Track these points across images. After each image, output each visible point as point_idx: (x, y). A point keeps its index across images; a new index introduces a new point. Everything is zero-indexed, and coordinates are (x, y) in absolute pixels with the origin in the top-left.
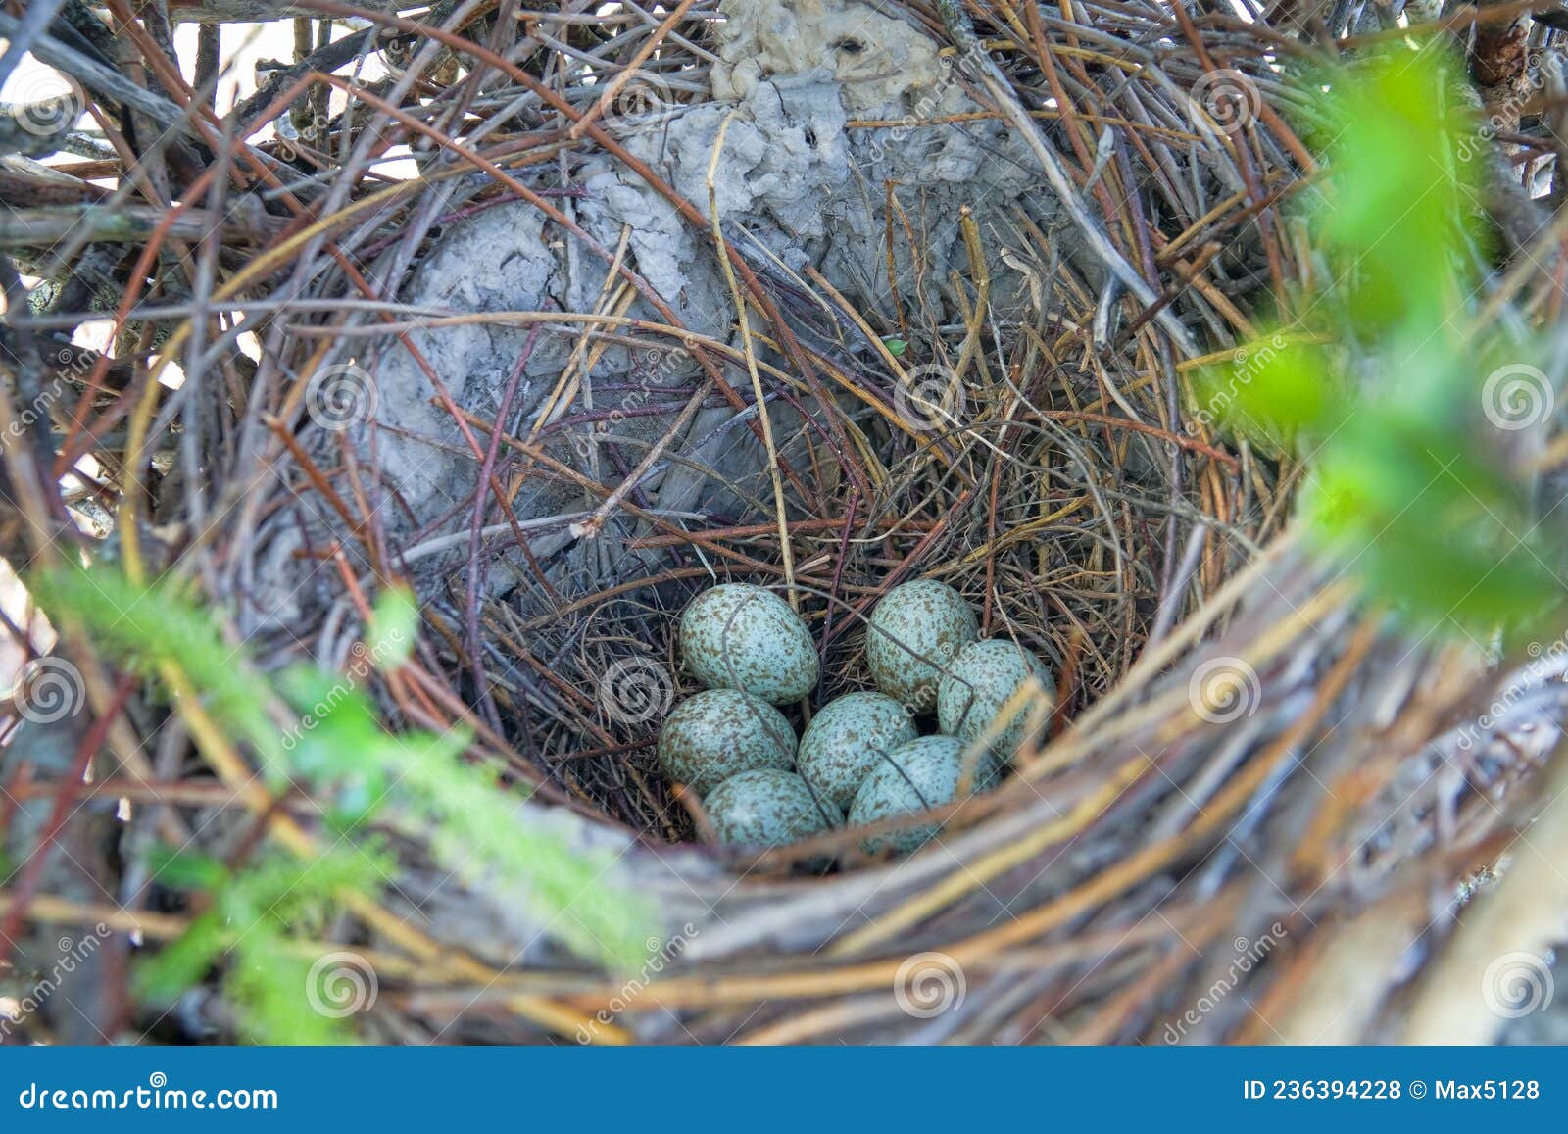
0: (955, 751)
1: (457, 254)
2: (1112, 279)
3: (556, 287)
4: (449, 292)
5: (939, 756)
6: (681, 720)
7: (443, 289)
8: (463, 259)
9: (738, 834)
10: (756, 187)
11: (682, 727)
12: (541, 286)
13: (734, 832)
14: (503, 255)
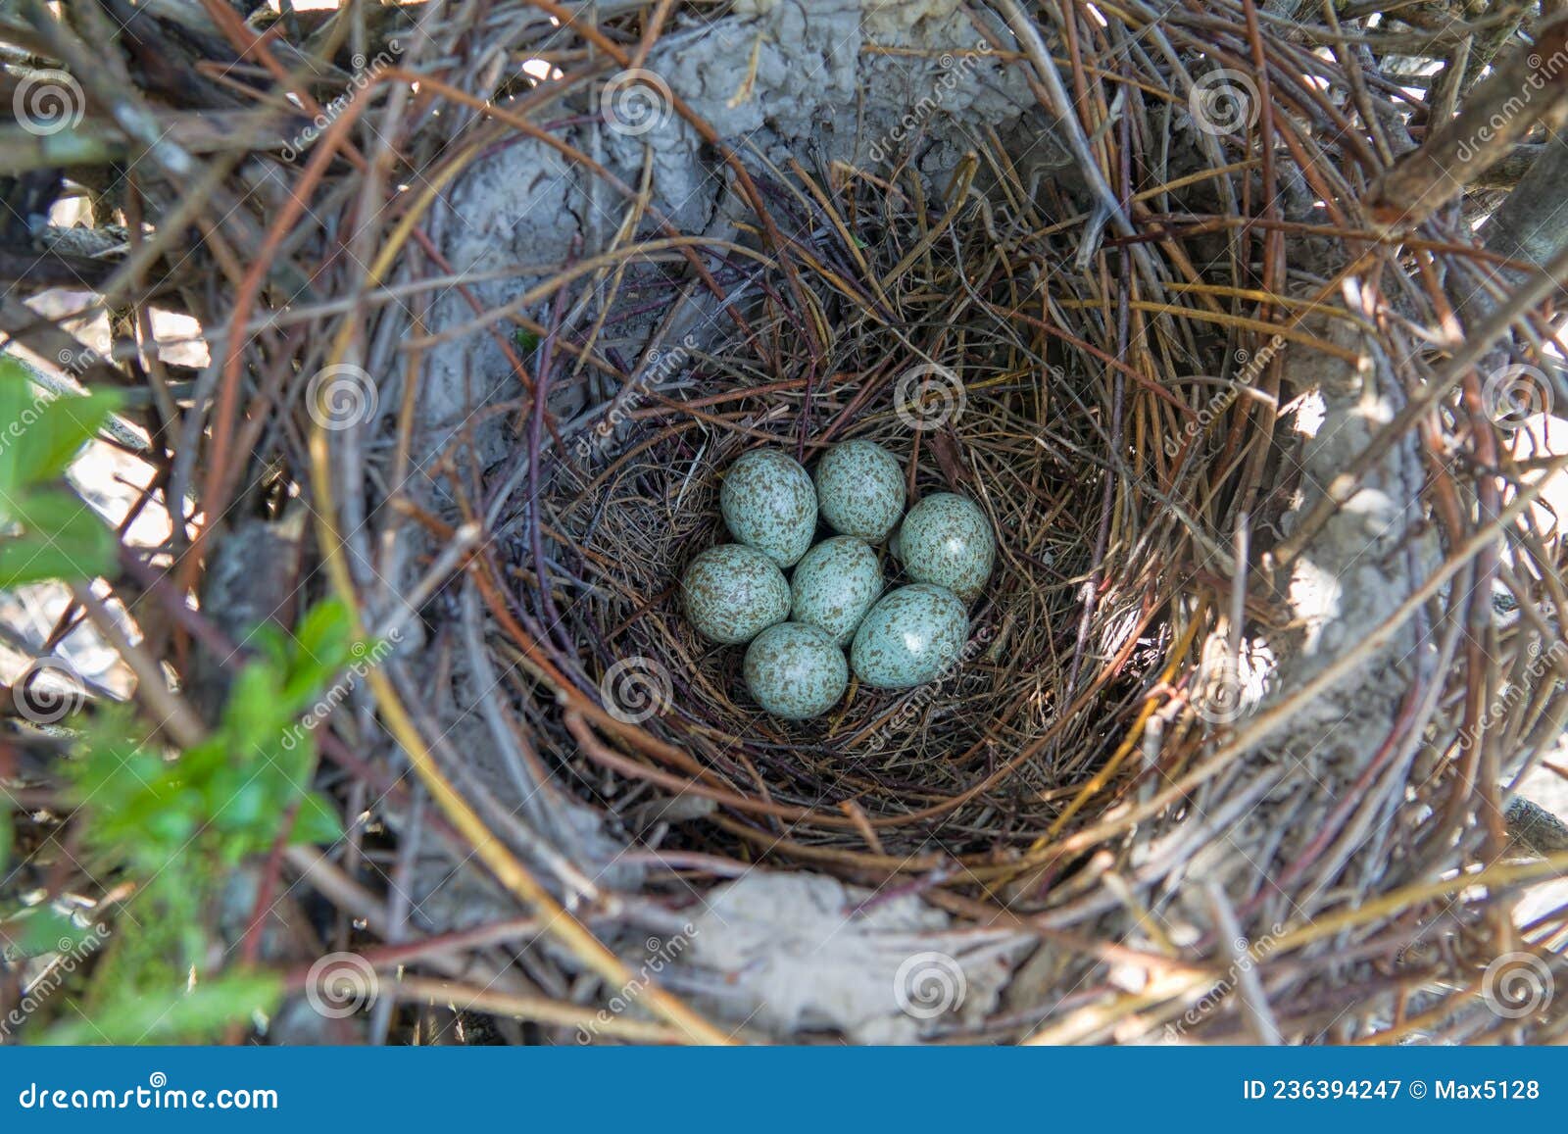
0: (930, 608)
1: (487, 183)
2: (1104, 212)
3: (575, 202)
4: (487, 231)
5: (918, 613)
6: (708, 561)
7: (480, 231)
8: (494, 189)
9: (793, 689)
10: (771, 109)
11: (708, 566)
12: (560, 204)
13: (790, 687)
14: (529, 180)
